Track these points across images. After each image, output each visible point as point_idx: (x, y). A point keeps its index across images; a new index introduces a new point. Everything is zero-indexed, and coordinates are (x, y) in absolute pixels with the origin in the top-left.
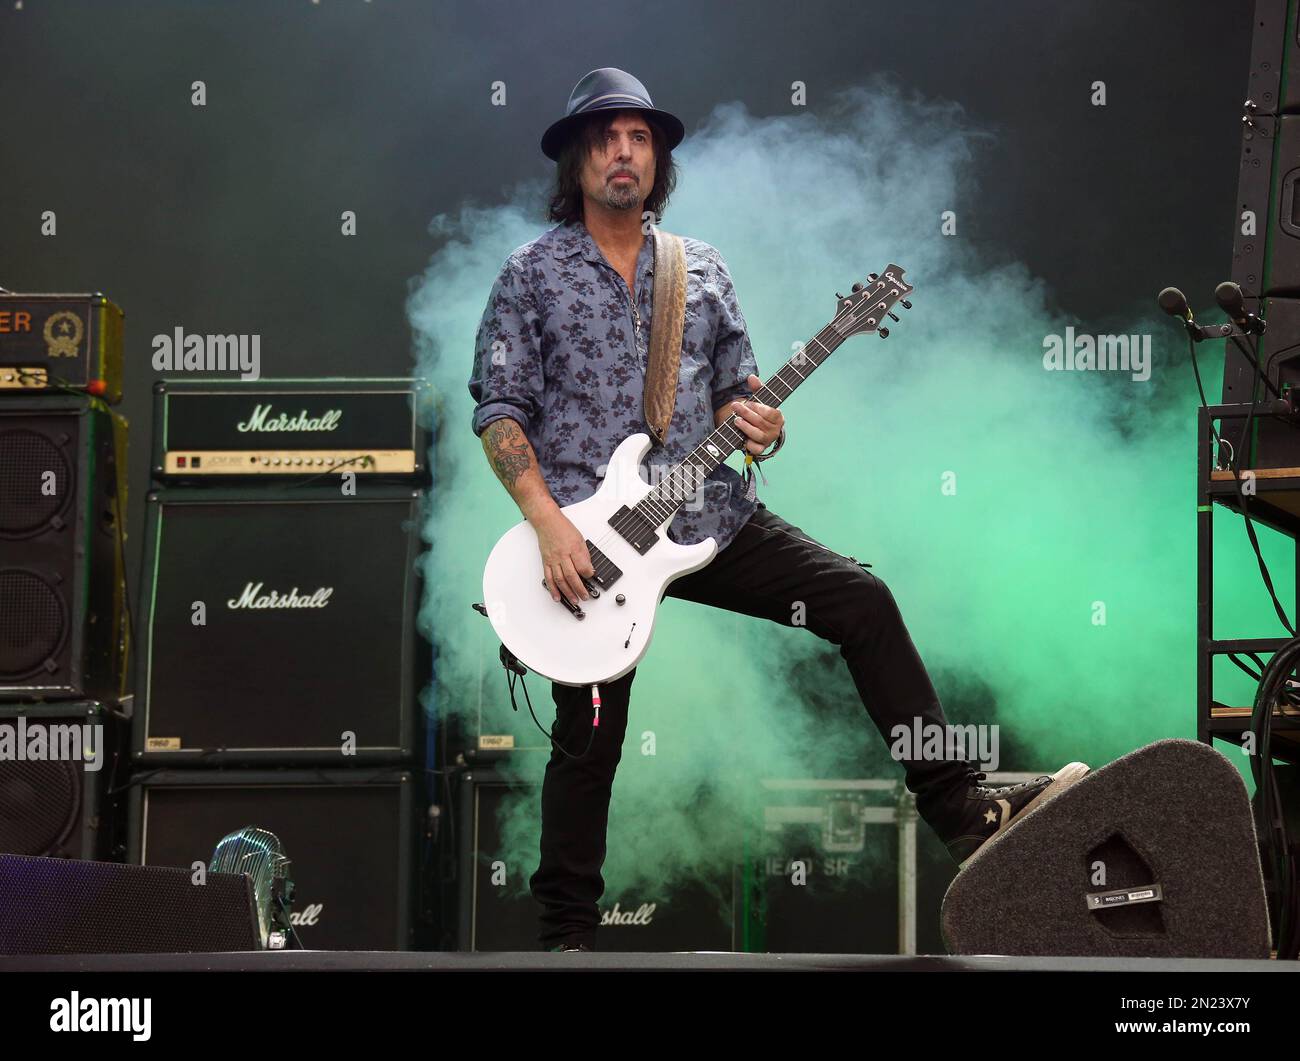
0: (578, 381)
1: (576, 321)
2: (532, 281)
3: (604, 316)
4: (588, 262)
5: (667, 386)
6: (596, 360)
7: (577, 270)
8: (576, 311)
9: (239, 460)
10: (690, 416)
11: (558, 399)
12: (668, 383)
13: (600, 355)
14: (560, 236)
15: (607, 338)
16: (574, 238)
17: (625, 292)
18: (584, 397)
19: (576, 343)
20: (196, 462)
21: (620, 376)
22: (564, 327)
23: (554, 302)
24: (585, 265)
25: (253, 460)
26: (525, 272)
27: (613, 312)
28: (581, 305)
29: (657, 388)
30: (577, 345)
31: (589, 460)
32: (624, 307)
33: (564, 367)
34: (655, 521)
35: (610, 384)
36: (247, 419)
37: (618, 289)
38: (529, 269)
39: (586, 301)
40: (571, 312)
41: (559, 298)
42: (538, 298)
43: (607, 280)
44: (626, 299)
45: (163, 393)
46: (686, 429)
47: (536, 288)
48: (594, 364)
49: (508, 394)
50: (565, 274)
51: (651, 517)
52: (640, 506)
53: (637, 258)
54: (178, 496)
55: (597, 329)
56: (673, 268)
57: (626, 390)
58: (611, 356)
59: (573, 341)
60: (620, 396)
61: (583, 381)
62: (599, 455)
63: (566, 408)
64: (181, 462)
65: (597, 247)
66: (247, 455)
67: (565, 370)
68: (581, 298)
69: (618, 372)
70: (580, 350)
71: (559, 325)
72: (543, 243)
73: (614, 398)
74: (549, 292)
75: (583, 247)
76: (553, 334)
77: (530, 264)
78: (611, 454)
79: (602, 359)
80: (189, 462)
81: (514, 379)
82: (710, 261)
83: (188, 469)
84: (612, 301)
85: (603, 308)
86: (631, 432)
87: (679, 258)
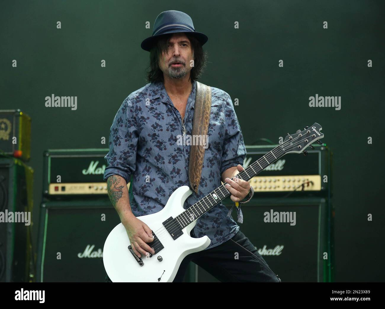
0: (156, 161)
1: (154, 132)
2: (135, 112)
3: (168, 130)
4: (163, 103)
5: (198, 165)
6: (163, 151)
7: (157, 106)
8: (155, 128)
9: (83, 188)
10: (206, 179)
11: (146, 167)
12: (199, 162)
13: (165, 149)
14: (151, 89)
15: (169, 141)
16: (157, 90)
17: (179, 118)
18: (158, 168)
19: (154, 143)
20: (63, 189)
21: (174, 159)
22: (149, 135)
23: (145, 122)
24: (162, 104)
25: (90, 187)
26: (133, 107)
27: (172, 127)
28: (157, 125)
29: (194, 165)
30: (155, 143)
31: (160, 198)
32: (178, 125)
33: (149, 153)
34: (183, 225)
35: (170, 163)
36: (87, 168)
37: (175, 116)
38: (135, 105)
39: (160, 123)
40: (152, 128)
41: (147, 121)
42: (137, 120)
43: (171, 112)
44: (179, 121)
45: (48, 157)
46: (204, 185)
47: (136, 115)
48: (163, 153)
49: (116, 166)
50: (152, 109)
51: (181, 223)
52: (177, 217)
53: (188, 100)
54: (55, 205)
55: (164, 136)
56: (204, 104)
57: (177, 166)
58: (171, 150)
59: (153, 142)
60: (174, 169)
61: (158, 161)
62: (164, 195)
63: (150, 171)
64: (56, 189)
65: (168, 95)
66: (87, 185)
67: (150, 155)
68: (157, 121)
69: (173, 157)
70: (156, 146)
71: (147, 134)
72: (143, 92)
73: (171, 169)
74: (143, 118)
75: (161, 95)
76: (144, 138)
77: (135, 103)
78: (170, 196)
79: (166, 151)
80: (60, 189)
81: (120, 159)
82: (224, 100)
83: (60, 192)
84: (172, 122)
85: (167, 126)
86: (179, 186)
87: (208, 99)
